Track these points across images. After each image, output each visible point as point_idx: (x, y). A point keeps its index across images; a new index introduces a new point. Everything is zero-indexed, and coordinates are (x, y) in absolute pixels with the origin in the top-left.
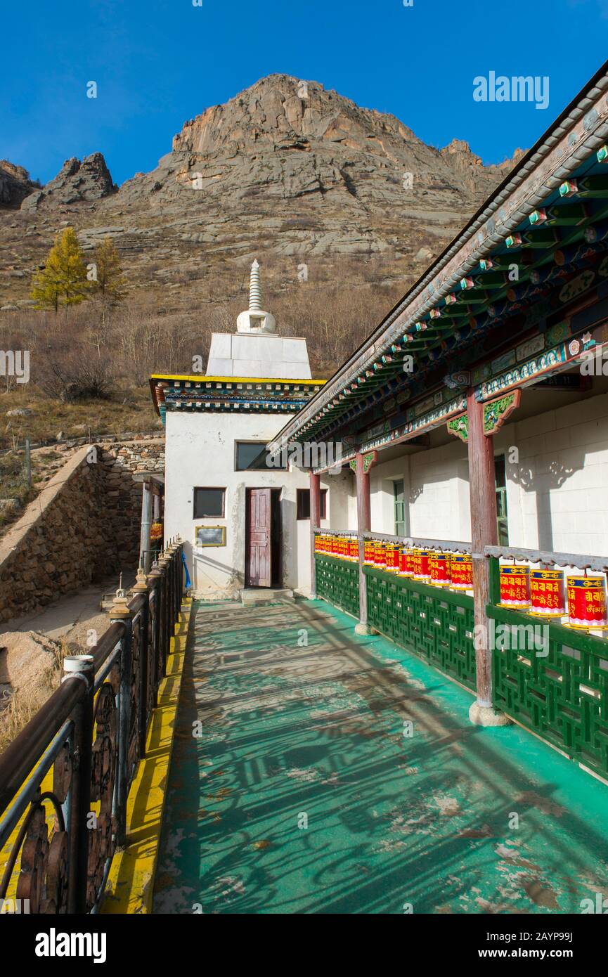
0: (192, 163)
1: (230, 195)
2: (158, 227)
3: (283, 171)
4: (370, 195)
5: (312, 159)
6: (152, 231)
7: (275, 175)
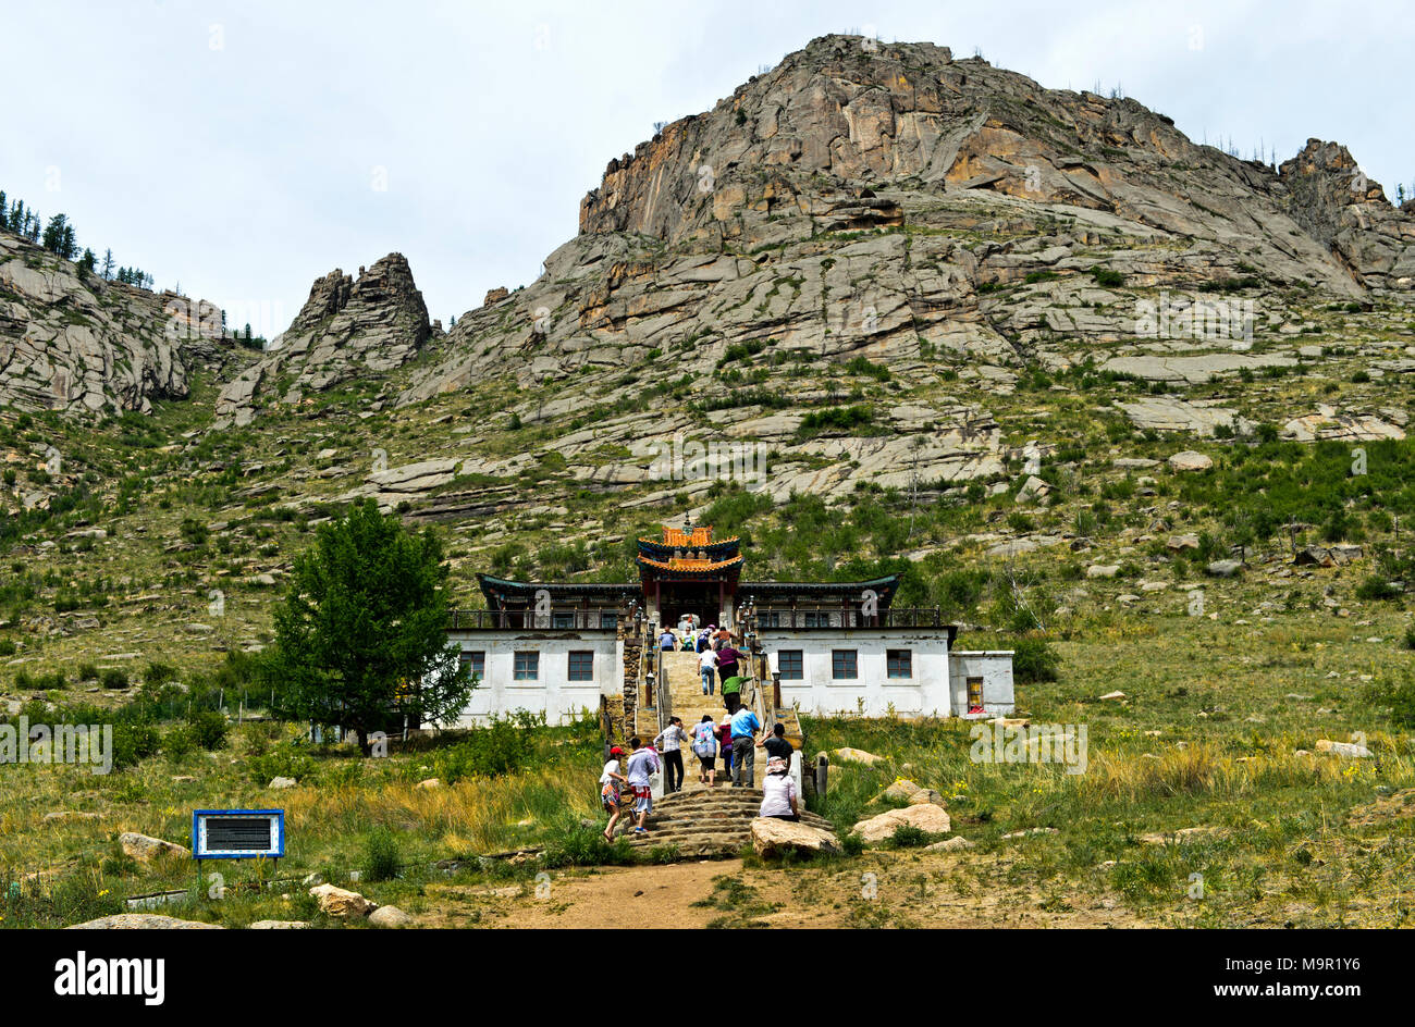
0: (615, 282)
1: (697, 357)
2: (527, 456)
3: (827, 289)
4: (1042, 324)
5: (901, 252)
6: (514, 463)
7: (808, 300)
